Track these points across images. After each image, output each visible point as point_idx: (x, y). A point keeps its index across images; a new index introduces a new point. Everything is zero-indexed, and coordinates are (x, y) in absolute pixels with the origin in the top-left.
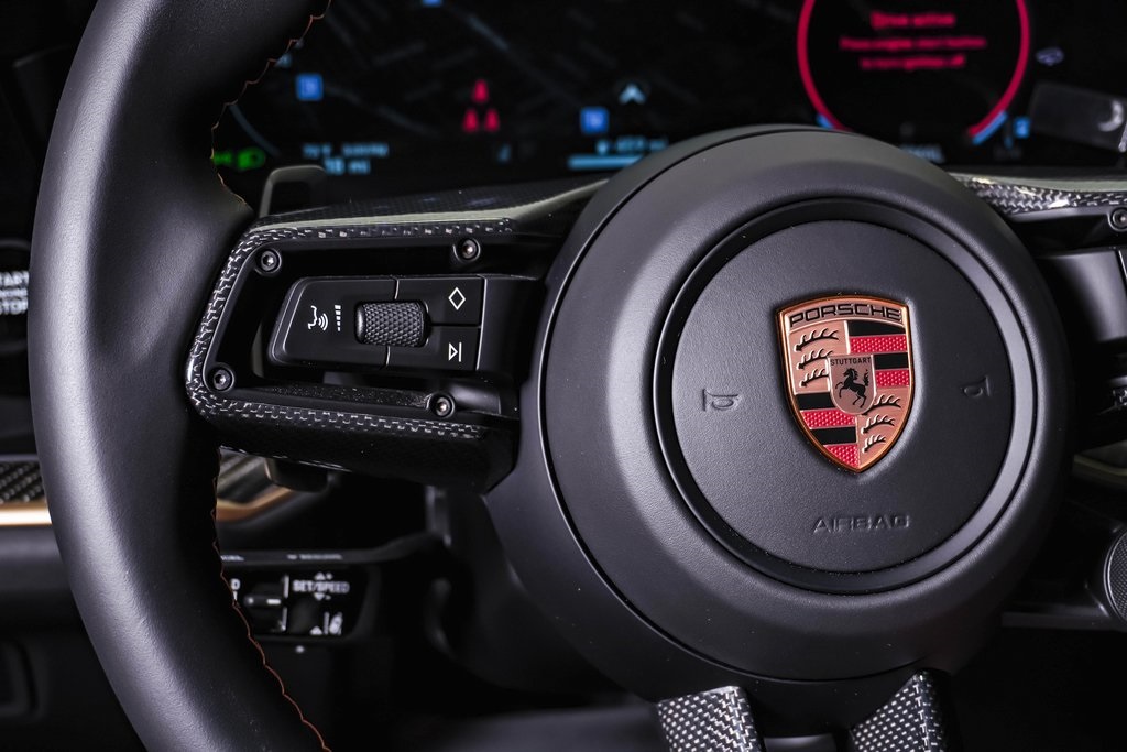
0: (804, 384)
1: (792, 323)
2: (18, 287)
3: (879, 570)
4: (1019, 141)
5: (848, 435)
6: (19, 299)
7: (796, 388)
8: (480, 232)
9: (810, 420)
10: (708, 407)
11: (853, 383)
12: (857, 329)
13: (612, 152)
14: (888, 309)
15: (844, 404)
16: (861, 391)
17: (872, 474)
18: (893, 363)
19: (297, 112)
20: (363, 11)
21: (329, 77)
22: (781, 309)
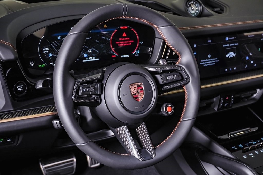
2: (21, 87)
3: (141, 111)
5: (138, 98)
6: (21, 89)
7: (133, 93)
8: (97, 78)
9: (134, 96)
10: (124, 96)
11: (138, 92)
12: (138, 86)
13: (88, 59)
14: (140, 84)
15: (137, 94)
16: (139, 93)
17: (140, 101)
18: (141, 89)
19: (49, 58)
20: (56, 44)
21: (52, 53)
22: (130, 85)
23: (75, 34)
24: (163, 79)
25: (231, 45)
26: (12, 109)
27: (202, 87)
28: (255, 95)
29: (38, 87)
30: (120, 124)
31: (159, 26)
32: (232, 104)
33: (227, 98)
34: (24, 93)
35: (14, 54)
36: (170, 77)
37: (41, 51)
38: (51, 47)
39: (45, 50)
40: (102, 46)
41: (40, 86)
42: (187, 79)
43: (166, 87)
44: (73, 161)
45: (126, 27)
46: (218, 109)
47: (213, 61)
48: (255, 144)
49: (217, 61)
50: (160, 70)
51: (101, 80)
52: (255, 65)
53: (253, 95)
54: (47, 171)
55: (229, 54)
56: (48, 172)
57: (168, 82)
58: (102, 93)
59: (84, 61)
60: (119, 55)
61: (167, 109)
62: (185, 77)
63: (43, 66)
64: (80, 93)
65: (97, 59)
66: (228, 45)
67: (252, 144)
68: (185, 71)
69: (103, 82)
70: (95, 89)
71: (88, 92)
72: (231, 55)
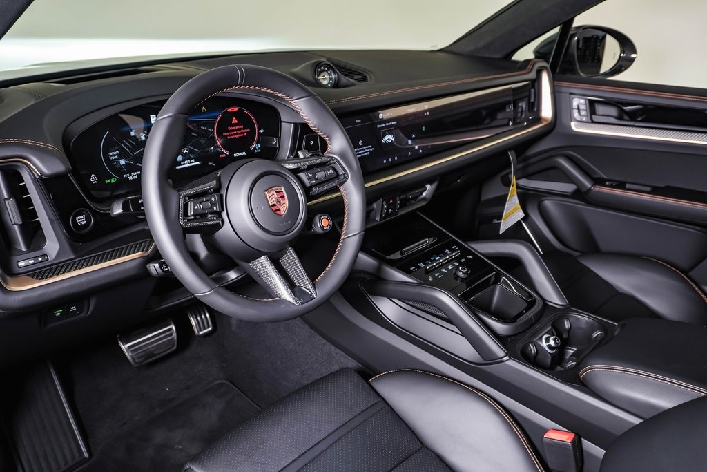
1: (267, 193)
2: (83, 219)
3: (287, 230)
4: (259, 148)
5: (279, 210)
6: (83, 221)
7: (271, 204)
9: (274, 208)
10: (258, 209)
11: (278, 201)
12: (277, 192)
13: (184, 164)
14: (280, 188)
15: (278, 205)
18: (283, 196)
19: (121, 168)
20: (130, 143)
21: (126, 159)
22: (265, 191)
23: (168, 117)
24: (310, 179)
25: (388, 124)
26: (73, 257)
27: (366, 185)
28: (424, 194)
29: (115, 213)
30: (256, 254)
31: (294, 98)
32: (398, 209)
33: (391, 201)
34: (88, 228)
35: (63, 163)
36: (320, 175)
37: (107, 157)
38: (121, 149)
39: (114, 155)
40: (203, 141)
41: (117, 210)
42: (344, 174)
43: (316, 190)
44: (171, 329)
45: (236, 109)
46: (381, 218)
47: (366, 150)
48: (439, 260)
49: (371, 149)
50: (304, 165)
51: (217, 190)
52: (421, 151)
53: (422, 194)
54: (133, 351)
55: (385, 138)
56: (134, 354)
57: (318, 182)
58: (223, 210)
59: (178, 167)
60: (231, 153)
61: (323, 223)
62: (341, 172)
63: (113, 181)
64: (191, 213)
65: (198, 163)
66: (383, 125)
67: (435, 260)
68: (339, 163)
69: (221, 193)
70: (213, 204)
71: (202, 209)
72: (389, 138)
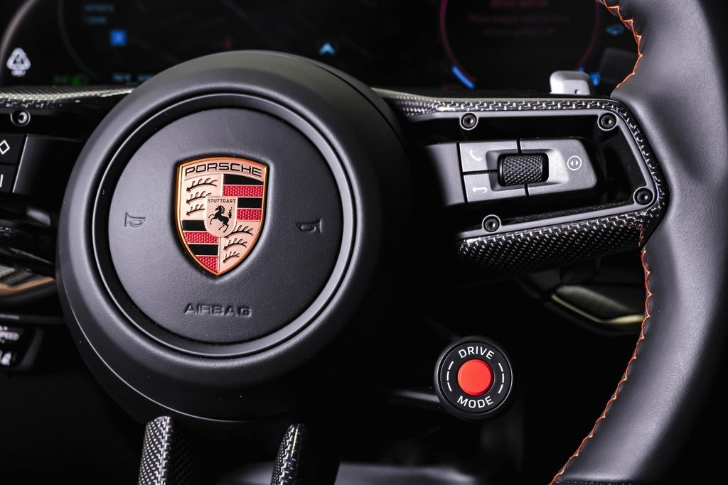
0: (188, 214)
1: (186, 173)
5: (213, 250)
7: (182, 216)
8: (33, 106)
9: (189, 237)
10: (128, 224)
12: (229, 179)
14: (253, 168)
16: (225, 221)
21: (130, 32)
22: (182, 162)
24: (470, 173)
39: (97, 15)
50: (470, 114)
61: (461, 375)
63: (77, 80)
